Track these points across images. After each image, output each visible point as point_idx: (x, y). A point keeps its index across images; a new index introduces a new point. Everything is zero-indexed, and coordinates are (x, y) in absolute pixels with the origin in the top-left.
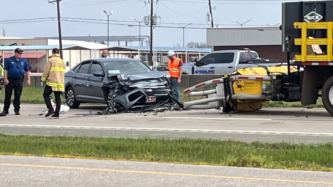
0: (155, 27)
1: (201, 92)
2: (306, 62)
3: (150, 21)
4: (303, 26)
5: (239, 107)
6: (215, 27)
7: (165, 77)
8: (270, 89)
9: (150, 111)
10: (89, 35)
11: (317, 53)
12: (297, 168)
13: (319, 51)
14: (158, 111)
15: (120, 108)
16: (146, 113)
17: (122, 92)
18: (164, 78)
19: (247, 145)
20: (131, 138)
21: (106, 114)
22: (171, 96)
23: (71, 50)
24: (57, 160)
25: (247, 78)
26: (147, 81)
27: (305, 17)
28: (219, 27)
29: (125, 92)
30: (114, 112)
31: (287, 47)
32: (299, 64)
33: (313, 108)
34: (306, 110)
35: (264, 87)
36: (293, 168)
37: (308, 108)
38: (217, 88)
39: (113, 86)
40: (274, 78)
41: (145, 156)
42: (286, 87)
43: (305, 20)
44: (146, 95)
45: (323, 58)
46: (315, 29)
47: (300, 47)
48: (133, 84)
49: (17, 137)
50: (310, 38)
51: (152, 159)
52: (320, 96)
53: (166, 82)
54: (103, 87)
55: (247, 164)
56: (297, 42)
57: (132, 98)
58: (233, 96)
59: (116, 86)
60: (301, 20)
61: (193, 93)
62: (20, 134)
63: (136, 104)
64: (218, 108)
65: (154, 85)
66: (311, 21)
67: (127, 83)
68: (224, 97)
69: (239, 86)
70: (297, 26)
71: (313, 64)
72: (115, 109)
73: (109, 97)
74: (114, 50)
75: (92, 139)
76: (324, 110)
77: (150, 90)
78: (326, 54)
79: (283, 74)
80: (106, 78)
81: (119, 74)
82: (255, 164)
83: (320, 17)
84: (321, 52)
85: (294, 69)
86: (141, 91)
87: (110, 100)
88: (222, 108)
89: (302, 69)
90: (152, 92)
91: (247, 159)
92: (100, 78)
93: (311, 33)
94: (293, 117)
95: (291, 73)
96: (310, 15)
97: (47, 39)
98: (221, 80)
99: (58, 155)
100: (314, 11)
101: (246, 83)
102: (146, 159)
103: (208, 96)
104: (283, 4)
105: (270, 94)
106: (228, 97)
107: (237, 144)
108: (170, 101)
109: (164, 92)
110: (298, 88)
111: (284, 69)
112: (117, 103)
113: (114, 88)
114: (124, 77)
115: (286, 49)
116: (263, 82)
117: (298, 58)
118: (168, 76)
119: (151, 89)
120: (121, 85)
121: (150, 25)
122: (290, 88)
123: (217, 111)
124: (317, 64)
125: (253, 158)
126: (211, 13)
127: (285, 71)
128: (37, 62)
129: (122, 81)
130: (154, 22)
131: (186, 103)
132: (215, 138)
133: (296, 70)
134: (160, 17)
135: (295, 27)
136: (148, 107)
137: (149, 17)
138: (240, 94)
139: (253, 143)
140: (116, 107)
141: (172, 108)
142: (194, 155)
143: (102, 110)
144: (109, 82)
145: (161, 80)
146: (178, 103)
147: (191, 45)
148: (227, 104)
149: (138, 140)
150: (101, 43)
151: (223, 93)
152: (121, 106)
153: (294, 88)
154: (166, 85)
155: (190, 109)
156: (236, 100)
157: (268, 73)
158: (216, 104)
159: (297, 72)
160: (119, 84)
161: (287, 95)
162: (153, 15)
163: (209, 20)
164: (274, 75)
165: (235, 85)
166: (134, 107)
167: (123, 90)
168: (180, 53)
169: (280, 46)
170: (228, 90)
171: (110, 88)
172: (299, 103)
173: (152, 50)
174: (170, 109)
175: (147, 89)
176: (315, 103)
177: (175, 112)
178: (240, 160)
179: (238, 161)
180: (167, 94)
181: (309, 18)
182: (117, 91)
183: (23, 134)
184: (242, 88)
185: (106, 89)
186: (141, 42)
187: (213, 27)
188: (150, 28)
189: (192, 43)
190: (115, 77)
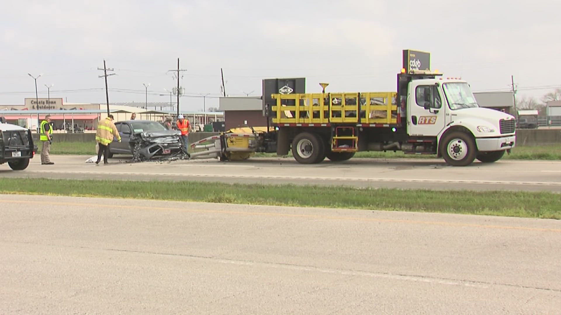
0: (181, 96)
1: (204, 146)
2: (281, 123)
3: (177, 92)
4: (278, 97)
5: (232, 157)
6: (226, 96)
7: (177, 134)
8: (255, 143)
9: (166, 160)
10: (133, 102)
11: (288, 117)
12: (258, 203)
13: (290, 116)
14: (172, 160)
15: (143, 158)
16: (162, 162)
17: (145, 146)
18: (177, 136)
19: (230, 186)
20: (144, 181)
21: (132, 162)
22: (182, 148)
23: (119, 114)
24: (80, 198)
25: (237, 135)
26: (164, 138)
27: (280, 90)
28: (229, 96)
29: (147, 146)
30: (139, 161)
31: (267, 112)
32: (275, 125)
33: (288, 158)
34: (282, 159)
35: (250, 142)
36: (255, 203)
37: (284, 157)
38: (215, 142)
39: (137, 142)
40: (258, 135)
41: (148, 195)
42: (266, 142)
43: (280, 92)
44: (163, 148)
45: (292, 121)
46: (288, 100)
47: (276, 112)
48: (153, 140)
49: (56, 181)
50: (283, 105)
51: (153, 197)
52: (291, 148)
53: (178, 138)
54: (130, 143)
55: (222, 201)
56: (273, 108)
57: (152, 150)
58: (227, 149)
59: (140, 141)
60: (277, 92)
61: (197, 147)
62: (59, 179)
63: (155, 155)
64: (217, 158)
65: (169, 140)
66: (285, 93)
67: (148, 139)
68: (220, 150)
69: (232, 142)
70: (274, 97)
71: (285, 125)
72: (139, 159)
73: (135, 150)
74: (150, 113)
75: (115, 182)
76: (293, 159)
77: (166, 145)
78: (295, 118)
79: (264, 132)
80: (132, 135)
81: (142, 132)
82: (227, 201)
83: (291, 90)
84: (291, 116)
85: (272, 129)
86: (159, 145)
87: (135, 151)
88: (219, 158)
89: (277, 129)
90: (167, 146)
91: (222, 196)
92: (128, 135)
93: (284, 102)
94: (271, 165)
95: (270, 132)
96: (283, 89)
97: (100, 105)
98: (219, 137)
99: (81, 195)
100: (287, 85)
101: (236, 139)
102: (148, 197)
103: (209, 149)
104: (263, 81)
105: (254, 147)
106: (224, 149)
107: (222, 185)
108: (181, 153)
109: (176, 146)
110: (275, 143)
111: (265, 129)
112: (140, 154)
113: (138, 143)
114: (146, 134)
115: (265, 114)
116: (249, 139)
117: (274, 121)
118: (180, 134)
119: (166, 143)
120: (144, 141)
121: (177, 94)
122: (269, 143)
123: (216, 160)
124: (288, 125)
125: (227, 196)
126: (223, 85)
127: (266, 131)
128: (92, 122)
129: (144, 137)
130: (180, 92)
131: (192, 154)
132: (207, 181)
133: (273, 130)
134: (184, 89)
135: (272, 98)
136: (165, 157)
137: (176, 89)
138: (232, 147)
139: (235, 185)
140: (140, 157)
141: (183, 158)
142: (189, 194)
143: (130, 160)
144: (135, 138)
145: (175, 137)
146: (187, 154)
147: (211, 109)
148: (223, 155)
149: (149, 182)
150: (142, 108)
151: (220, 146)
152: (144, 156)
153: (272, 143)
154: (178, 140)
155: (196, 158)
156: (229, 152)
157: (253, 132)
158: (215, 154)
159: (274, 131)
160: (142, 140)
161: (267, 148)
162: (179, 87)
163: (222, 91)
164: (258, 133)
165: (228, 141)
166: (154, 157)
167: (145, 144)
168: (201, 116)
169: (261, 111)
170: (223, 144)
171: (135, 143)
172: (276, 154)
173: (179, 113)
174: (181, 159)
175: (163, 143)
176: (287, 154)
177: (184, 161)
178: (217, 198)
179: (216, 198)
180: (179, 147)
181: (283, 91)
182: (141, 146)
183: (62, 178)
184: (234, 143)
185: (133, 144)
186: (172, 107)
187: (225, 96)
188: (177, 97)
189: (212, 109)
190: (139, 135)
